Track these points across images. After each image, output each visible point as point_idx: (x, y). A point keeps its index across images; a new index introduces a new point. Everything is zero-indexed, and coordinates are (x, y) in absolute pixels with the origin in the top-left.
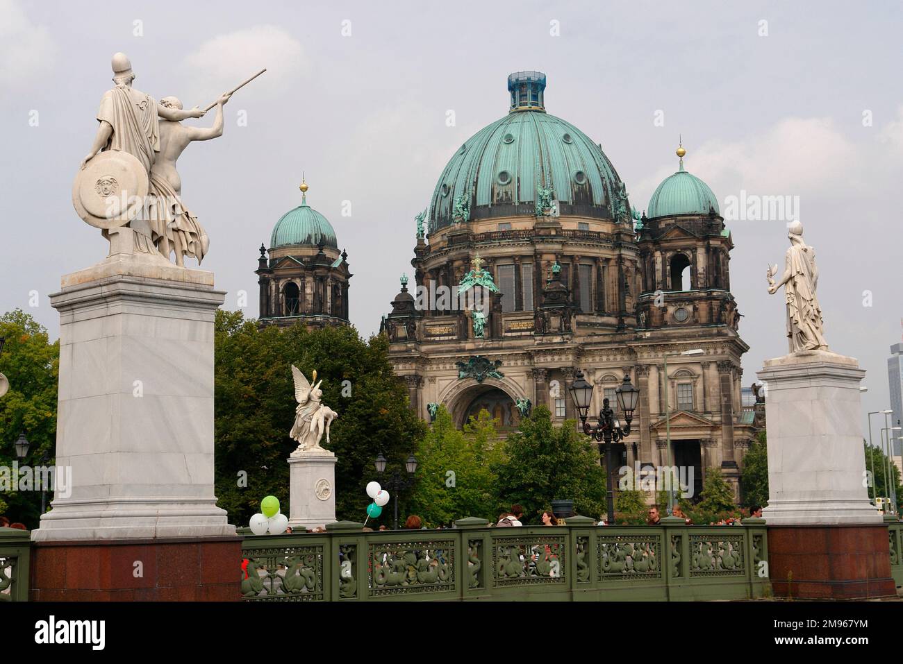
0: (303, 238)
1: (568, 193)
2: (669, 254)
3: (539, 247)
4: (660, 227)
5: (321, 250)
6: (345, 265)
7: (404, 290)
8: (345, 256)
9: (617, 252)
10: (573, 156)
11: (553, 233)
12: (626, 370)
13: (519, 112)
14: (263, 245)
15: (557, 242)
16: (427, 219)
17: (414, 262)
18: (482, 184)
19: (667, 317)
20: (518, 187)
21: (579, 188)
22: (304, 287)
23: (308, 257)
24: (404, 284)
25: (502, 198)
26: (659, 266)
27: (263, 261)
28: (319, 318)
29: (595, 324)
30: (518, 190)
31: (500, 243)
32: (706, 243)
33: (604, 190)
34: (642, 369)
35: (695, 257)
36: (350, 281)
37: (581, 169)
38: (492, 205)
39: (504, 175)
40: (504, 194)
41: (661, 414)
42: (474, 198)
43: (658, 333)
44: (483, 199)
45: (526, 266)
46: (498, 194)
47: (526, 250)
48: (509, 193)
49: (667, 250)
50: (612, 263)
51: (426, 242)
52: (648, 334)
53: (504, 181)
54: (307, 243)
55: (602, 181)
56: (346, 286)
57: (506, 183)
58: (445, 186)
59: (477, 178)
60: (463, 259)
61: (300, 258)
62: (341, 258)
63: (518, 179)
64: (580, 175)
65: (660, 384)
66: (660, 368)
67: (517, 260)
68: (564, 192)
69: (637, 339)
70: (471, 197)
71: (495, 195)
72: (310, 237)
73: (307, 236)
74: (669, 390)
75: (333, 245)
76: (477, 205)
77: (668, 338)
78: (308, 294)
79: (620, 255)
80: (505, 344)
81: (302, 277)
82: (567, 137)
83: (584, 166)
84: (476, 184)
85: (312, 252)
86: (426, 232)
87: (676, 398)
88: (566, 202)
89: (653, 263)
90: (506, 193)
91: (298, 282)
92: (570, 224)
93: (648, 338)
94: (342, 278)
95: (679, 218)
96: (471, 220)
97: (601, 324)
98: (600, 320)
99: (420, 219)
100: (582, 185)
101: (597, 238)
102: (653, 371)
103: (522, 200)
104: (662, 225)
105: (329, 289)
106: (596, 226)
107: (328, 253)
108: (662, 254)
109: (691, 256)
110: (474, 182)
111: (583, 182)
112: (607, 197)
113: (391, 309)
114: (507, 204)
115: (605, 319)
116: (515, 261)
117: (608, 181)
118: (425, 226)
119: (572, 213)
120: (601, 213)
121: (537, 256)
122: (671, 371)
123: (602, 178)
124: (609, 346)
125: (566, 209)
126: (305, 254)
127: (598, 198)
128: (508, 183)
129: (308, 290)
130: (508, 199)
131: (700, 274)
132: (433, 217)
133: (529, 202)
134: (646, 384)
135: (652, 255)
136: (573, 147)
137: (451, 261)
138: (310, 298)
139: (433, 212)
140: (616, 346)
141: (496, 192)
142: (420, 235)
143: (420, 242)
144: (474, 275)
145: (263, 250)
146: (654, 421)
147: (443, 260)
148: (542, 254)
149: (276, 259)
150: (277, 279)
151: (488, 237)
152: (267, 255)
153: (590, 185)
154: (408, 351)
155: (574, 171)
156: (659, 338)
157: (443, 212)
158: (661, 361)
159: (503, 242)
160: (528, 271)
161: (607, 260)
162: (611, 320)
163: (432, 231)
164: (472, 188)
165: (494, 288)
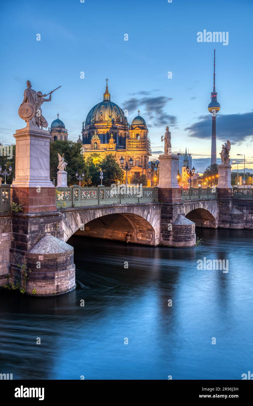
1: (115, 119)
3: (108, 130)
7: (80, 138)
8: (67, 130)
10: (116, 111)
13: (105, 101)
15: (112, 129)
16: (85, 123)
17: (82, 132)
20: (104, 117)
23: (59, 130)
26: (133, 136)
32: (143, 131)
35: (141, 134)
38: (99, 121)
42: (95, 119)
44: (97, 119)
47: (106, 131)
48: (103, 119)
51: (85, 128)
54: (59, 127)
58: (88, 117)
59: (96, 115)
60: (92, 132)
61: (57, 130)
62: (66, 131)
66: (133, 157)
75: (64, 128)
76: (96, 121)
78: (59, 138)
79: (125, 133)
80: (101, 150)
82: (115, 107)
83: (118, 113)
86: (84, 126)
87: (136, 163)
88: (114, 121)
91: (57, 136)
92: (115, 126)
94: (66, 135)
95: (138, 126)
96: (94, 123)
98: (121, 146)
101: (121, 129)
103: (105, 120)
104: (134, 127)
105: (63, 138)
106: (121, 126)
107: (63, 130)
108: (134, 133)
111: (118, 117)
112: (123, 120)
114: (102, 121)
115: (122, 146)
116: (103, 133)
118: (84, 124)
119: (116, 123)
120: (122, 123)
122: (135, 157)
123: (122, 116)
125: (114, 123)
127: (121, 121)
128: (102, 116)
131: (142, 137)
132: (86, 123)
133: (107, 121)
135: (132, 133)
139: (86, 122)
141: (100, 118)
142: (83, 127)
143: (83, 128)
144: (95, 136)
148: (109, 132)
149: (52, 130)
150: (52, 135)
153: (120, 118)
155: (116, 114)
157: (88, 122)
159: (101, 129)
161: (122, 134)
162: (123, 146)
163: (86, 126)
164: (95, 117)
165: (99, 139)
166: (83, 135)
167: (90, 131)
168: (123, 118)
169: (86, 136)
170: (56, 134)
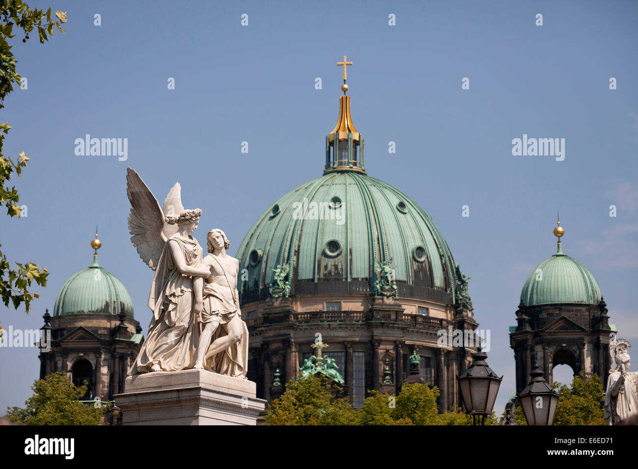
0: (98, 305)
1: (407, 271)
2: (552, 350)
3: (378, 333)
4: (540, 317)
5: (122, 321)
10: (410, 228)
11: (394, 316)
13: (338, 172)
14: (47, 311)
15: (398, 328)
18: (305, 254)
20: (351, 260)
21: (418, 266)
22: (98, 366)
23: (105, 328)
25: (330, 272)
30: (351, 264)
31: (329, 325)
32: (595, 337)
33: (444, 270)
35: (581, 355)
37: (419, 244)
38: (318, 279)
39: (334, 245)
40: (333, 268)
42: (296, 270)
44: (307, 272)
45: (357, 354)
46: (326, 267)
47: (358, 336)
48: (340, 267)
49: (549, 343)
53: (333, 252)
54: (104, 313)
55: (441, 259)
57: (335, 254)
58: (254, 253)
59: (299, 247)
63: (351, 250)
64: (420, 250)
67: (348, 347)
70: (292, 268)
71: (322, 267)
72: (107, 305)
73: (104, 303)
75: (131, 315)
76: (300, 278)
78: (103, 374)
81: (97, 353)
82: (402, 205)
83: (422, 240)
84: (297, 253)
85: (110, 323)
88: (404, 282)
89: (532, 358)
90: (336, 267)
91: (92, 359)
92: (410, 309)
95: (563, 307)
96: (293, 296)
100: (422, 263)
101: (439, 326)
103: (354, 276)
104: (544, 315)
106: (436, 313)
108: (544, 349)
109: (578, 352)
110: (295, 251)
111: (422, 259)
112: (447, 280)
114: (336, 279)
116: (346, 348)
119: (412, 295)
120: (443, 297)
121: (373, 343)
123: (441, 256)
125: (406, 290)
126: (102, 325)
127: (438, 281)
128: (338, 255)
129: (104, 370)
130: (338, 274)
131: (588, 374)
133: (363, 279)
135: (532, 350)
136: (408, 216)
138: (106, 379)
141: (323, 264)
144: (315, 362)
145: (47, 317)
148: (379, 341)
149: (64, 329)
150: (65, 353)
153: (430, 264)
155: (413, 245)
157: (251, 284)
160: (359, 361)
164: (294, 258)
165: (340, 379)
167: (270, 334)
168: (444, 267)
170: (86, 351)
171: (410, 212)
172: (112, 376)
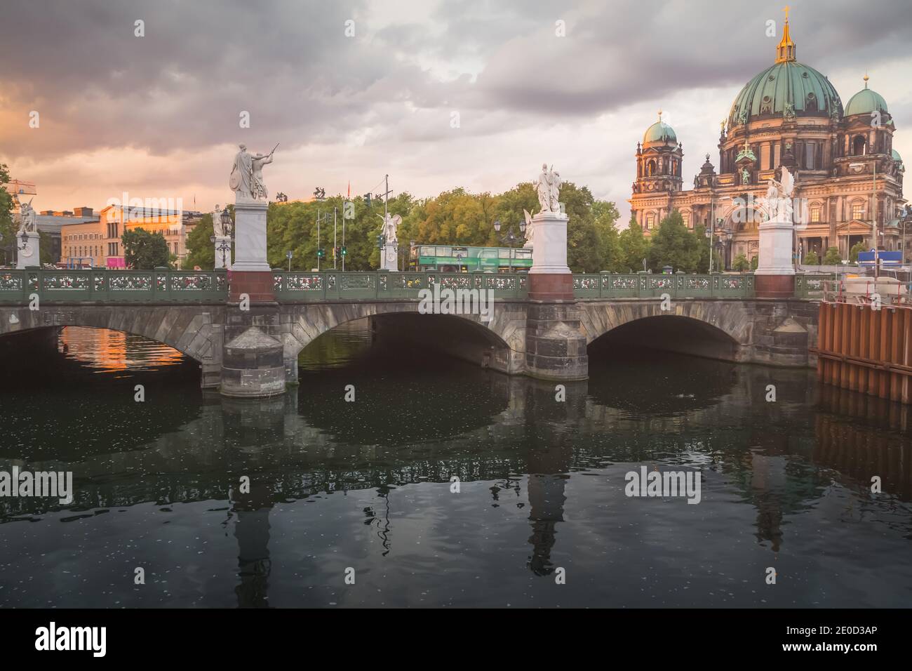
0: (658, 137)
1: (803, 105)
2: (853, 136)
3: (784, 135)
4: (849, 121)
5: (667, 143)
6: (680, 150)
7: (708, 161)
8: (680, 145)
9: (830, 135)
10: (808, 85)
11: (792, 127)
12: (825, 199)
14: (639, 142)
15: (794, 132)
16: (727, 123)
17: (719, 146)
18: (755, 104)
19: (849, 170)
20: (774, 104)
21: (810, 102)
22: (658, 162)
24: (708, 158)
25: (765, 110)
26: (847, 143)
27: (639, 150)
28: (665, 177)
29: (814, 175)
30: (774, 106)
31: (762, 134)
32: (876, 128)
34: (834, 198)
35: (868, 137)
36: (683, 158)
37: (812, 91)
38: (760, 114)
39: (767, 98)
40: (766, 108)
41: (842, 222)
42: (750, 111)
43: (843, 178)
44: (755, 111)
45: (776, 145)
46: (763, 108)
47: (777, 137)
49: (852, 134)
50: (827, 141)
51: (726, 136)
52: (838, 180)
53: (767, 101)
54: (660, 140)
56: (680, 161)
58: (736, 106)
61: (656, 148)
62: (678, 146)
63: (775, 99)
64: (811, 95)
65: (843, 206)
66: (845, 197)
67: (773, 143)
68: (800, 105)
69: (832, 182)
70: (748, 111)
71: (761, 109)
72: (661, 137)
74: (848, 209)
75: (674, 140)
76: (752, 115)
77: (849, 181)
79: (832, 137)
80: (759, 187)
81: (657, 157)
82: (805, 74)
83: (814, 90)
84: (751, 104)
85: (662, 144)
86: (726, 130)
87: (851, 213)
88: (801, 110)
89: (845, 141)
90: (768, 108)
91: (655, 159)
92: (803, 122)
93: (838, 182)
94: (678, 157)
95: (860, 115)
96: (748, 123)
97: (818, 175)
98: (818, 172)
99: (723, 124)
100: (812, 100)
101: (819, 128)
102: (840, 200)
103: (776, 110)
104: (851, 120)
105: (670, 162)
106: (819, 122)
107: (670, 145)
108: (849, 136)
109: (866, 136)
110: (751, 102)
112: (827, 106)
113: (701, 171)
114: (768, 113)
115: (821, 172)
116: (771, 143)
117: (828, 97)
118: (726, 127)
119: (805, 116)
120: (823, 114)
121: (783, 140)
122: (849, 199)
123: (825, 95)
124: (815, 187)
125: (800, 114)
126: (659, 146)
127: (821, 106)
128: (769, 102)
129: (660, 164)
130: (769, 110)
131: (872, 146)
132: (729, 122)
133: (780, 111)
134: (835, 206)
135: (844, 137)
136: (808, 79)
137: (736, 145)
138: (661, 167)
139: (730, 120)
140: (819, 186)
142: (723, 132)
143: (723, 136)
144: (744, 152)
145: (639, 145)
146: (838, 225)
147: (732, 145)
148: (785, 139)
149: (645, 149)
150: (646, 158)
151: (757, 131)
152: (641, 147)
153: (817, 100)
154: (708, 191)
155: (808, 92)
156: (844, 182)
157: (734, 119)
158: (844, 193)
159: (764, 134)
160: (778, 148)
161: (825, 140)
162: (824, 172)
163: (729, 129)
164: (749, 106)
165: (754, 158)
166: (722, 153)
167: (738, 141)
168: (826, 101)
169: (728, 155)
170: (653, 157)
171: (809, 77)
172: (664, 165)
